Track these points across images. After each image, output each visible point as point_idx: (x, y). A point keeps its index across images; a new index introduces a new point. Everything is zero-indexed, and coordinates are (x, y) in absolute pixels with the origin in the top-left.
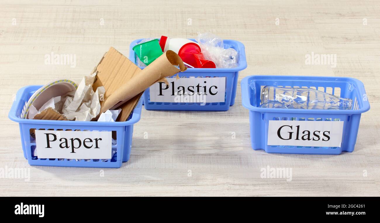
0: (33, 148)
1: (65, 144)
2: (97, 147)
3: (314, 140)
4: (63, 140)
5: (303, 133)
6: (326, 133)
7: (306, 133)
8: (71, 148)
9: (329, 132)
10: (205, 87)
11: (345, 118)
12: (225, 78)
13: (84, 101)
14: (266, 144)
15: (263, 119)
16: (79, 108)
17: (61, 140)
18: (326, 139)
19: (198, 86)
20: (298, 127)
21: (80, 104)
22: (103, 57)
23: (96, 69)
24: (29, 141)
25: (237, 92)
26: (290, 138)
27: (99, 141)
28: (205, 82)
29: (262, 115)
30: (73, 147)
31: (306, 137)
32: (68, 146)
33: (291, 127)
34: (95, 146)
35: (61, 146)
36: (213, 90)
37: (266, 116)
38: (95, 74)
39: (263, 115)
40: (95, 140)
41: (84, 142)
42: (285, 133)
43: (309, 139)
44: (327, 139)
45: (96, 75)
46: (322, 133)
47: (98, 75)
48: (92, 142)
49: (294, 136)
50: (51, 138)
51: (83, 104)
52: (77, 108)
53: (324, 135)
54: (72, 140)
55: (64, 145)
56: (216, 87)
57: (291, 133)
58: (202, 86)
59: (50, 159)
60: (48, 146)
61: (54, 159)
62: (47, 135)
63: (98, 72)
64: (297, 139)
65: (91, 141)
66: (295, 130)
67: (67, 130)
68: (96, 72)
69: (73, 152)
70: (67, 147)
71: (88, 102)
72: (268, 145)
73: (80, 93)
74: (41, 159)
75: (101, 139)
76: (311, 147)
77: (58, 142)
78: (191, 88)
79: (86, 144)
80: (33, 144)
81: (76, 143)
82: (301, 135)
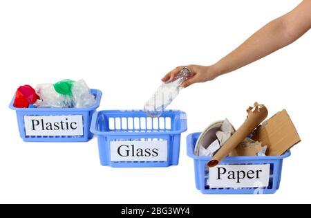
0: (206, 179)
2: (257, 177)
3: (146, 156)
4: (231, 173)
5: (137, 150)
6: (154, 150)
7: (140, 150)
8: (236, 179)
9: (157, 149)
11: (168, 137)
17: (229, 173)
18: (155, 154)
19: (62, 123)
20: (133, 146)
26: (128, 155)
27: (259, 173)
29: (105, 137)
30: (238, 178)
31: (140, 154)
33: (128, 146)
34: (255, 176)
35: (229, 178)
37: (108, 138)
42: (123, 151)
43: (142, 155)
46: (151, 150)
49: (131, 153)
50: (222, 171)
54: (238, 172)
55: (231, 177)
57: (128, 151)
59: (220, 189)
60: (219, 178)
61: (222, 188)
62: (219, 169)
64: (133, 155)
65: (253, 172)
66: (130, 149)
69: (238, 182)
70: (234, 178)
72: (111, 161)
74: (212, 189)
75: (261, 171)
76: (144, 161)
77: (227, 175)
78: (56, 124)
79: (249, 175)
80: (206, 177)
81: (241, 175)
82: (135, 153)
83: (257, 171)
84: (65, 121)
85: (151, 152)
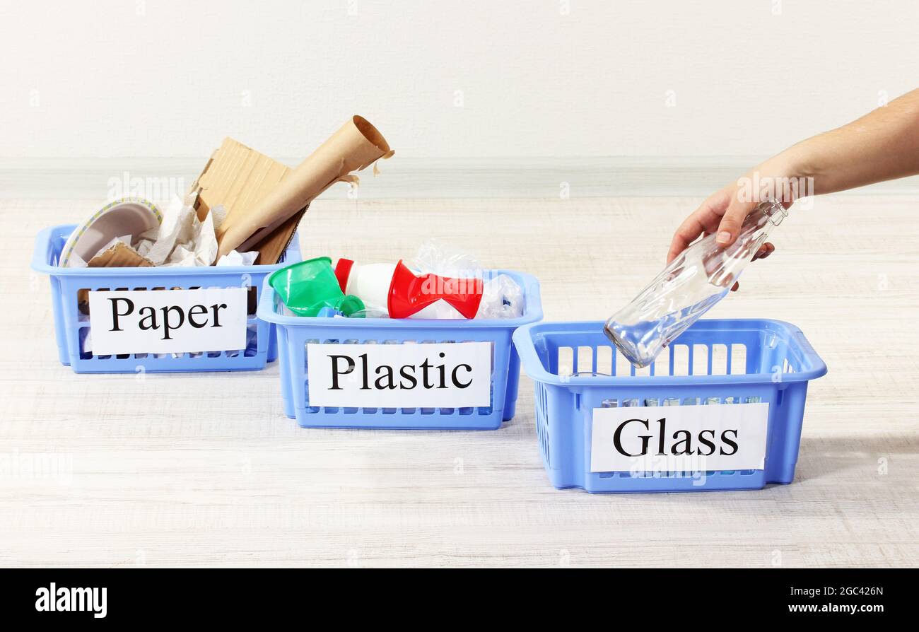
0: (83, 333)
1: (150, 321)
2: (216, 324)
3: (699, 452)
4: (148, 312)
5: (676, 436)
6: (729, 436)
7: (682, 436)
8: (162, 328)
9: (735, 432)
10: (442, 368)
11: (771, 394)
12: (489, 343)
13: (178, 242)
14: (586, 470)
15: (578, 407)
16: (169, 256)
17: (141, 312)
18: (728, 449)
20: (663, 422)
21: (172, 246)
22: (211, 160)
23: (198, 184)
24: (76, 318)
25: (519, 389)
26: (644, 452)
27: (221, 311)
28: (442, 355)
29: (575, 393)
30: (167, 326)
31: (681, 447)
32: (157, 326)
33: (646, 423)
34: (212, 322)
35: (142, 326)
36: (462, 376)
37: (586, 397)
38: (195, 194)
39: (578, 396)
40: (212, 308)
41: (190, 314)
42: (630, 440)
43: (688, 451)
44: (731, 449)
45: (198, 197)
46: (718, 435)
47: (202, 196)
48: (207, 312)
49: (654, 444)
50: (122, 307)
51: (179, 247)
52: (166, 256)
53: (724, 439)
54: (165, 310)
55: (148, 323)
56: (469, 369)
57: (645, 440)
58: (435, 366)
59: (119, 357)
60: (116, 328)
61: (126, 356)
62: (115, 301)
63: (201, 189)
65: (205, 311)
66: (654, 430)
67: (155, 289)
68: (198, 189)
69: (167, 337)
70: (154, 326)
71: (187, 243)
72: (592, 471)
73: (168, 228)
74: (101, 357)
75: (224, 306)
77: (135, 317)
78: (408, 371)
79: (195, 317)
80: (83, 324)
81: (174, 317)
82: (669, 443)
83: (215, 308)
84: (435, 361)
85: (717, 441)
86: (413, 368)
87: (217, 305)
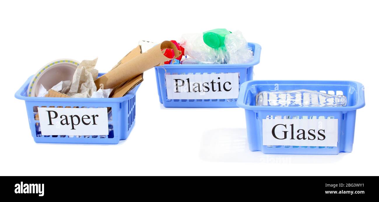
2: (94, 123)
3: (309, 139)
4: (64, 117)
5: (298, 131)
6: (321, 132)
7: (301, 132)
8: (71, 125)
9: (324, 131)
11: (339, 115)
14: (261, 144)
15: (257, 118)
17: (61, 117)
19: (212, 83)
20: (292, 125)
24: (34, 118)
26: (285, 137)
27: (96, 118)
29: (255, 113)
30: (73, 124)
31: (301, 136)
32: (69, 123)
33: (285, 126)
34: (92, 122)
37: (260, 114)
39: (257, 114)
40: (92, 117)
41: (83, 119)
42: (279, 132)
43: (304, 138)
44: (322, 138)
46: (317, 132)
49: (289, 135)
50: (53, 115)
53: (319, 133)
54: (72, 117)
55: (64, 122)
56: (230, 83)
57: (285, 133)
59: (53, 136)
60: (51, 124)
61: (56, 136)
62: (49, 112)
64: (292, 138)
65: (89, 118)
66: (289, 129)
67: (66, 107)
69: (73, 128)
70: (67, 124)
72: (263, 145)
74: (45, 136)
75: (97, 116)
76: (307, 146)
77: (59, 119)
79: (85, 120)
80: (37, 122)
81: (75, 120)
82: (296, 134)
83: (93, 116)
84: (216, 81)
85: (316, 134)
86: (208, 83)
87: (94, 115)
